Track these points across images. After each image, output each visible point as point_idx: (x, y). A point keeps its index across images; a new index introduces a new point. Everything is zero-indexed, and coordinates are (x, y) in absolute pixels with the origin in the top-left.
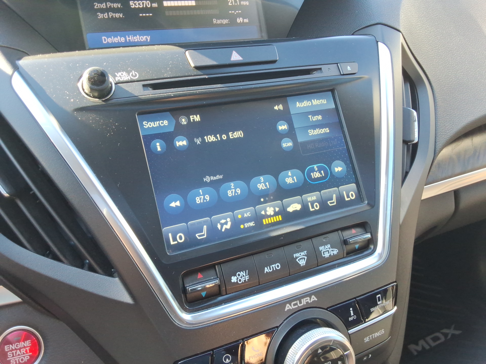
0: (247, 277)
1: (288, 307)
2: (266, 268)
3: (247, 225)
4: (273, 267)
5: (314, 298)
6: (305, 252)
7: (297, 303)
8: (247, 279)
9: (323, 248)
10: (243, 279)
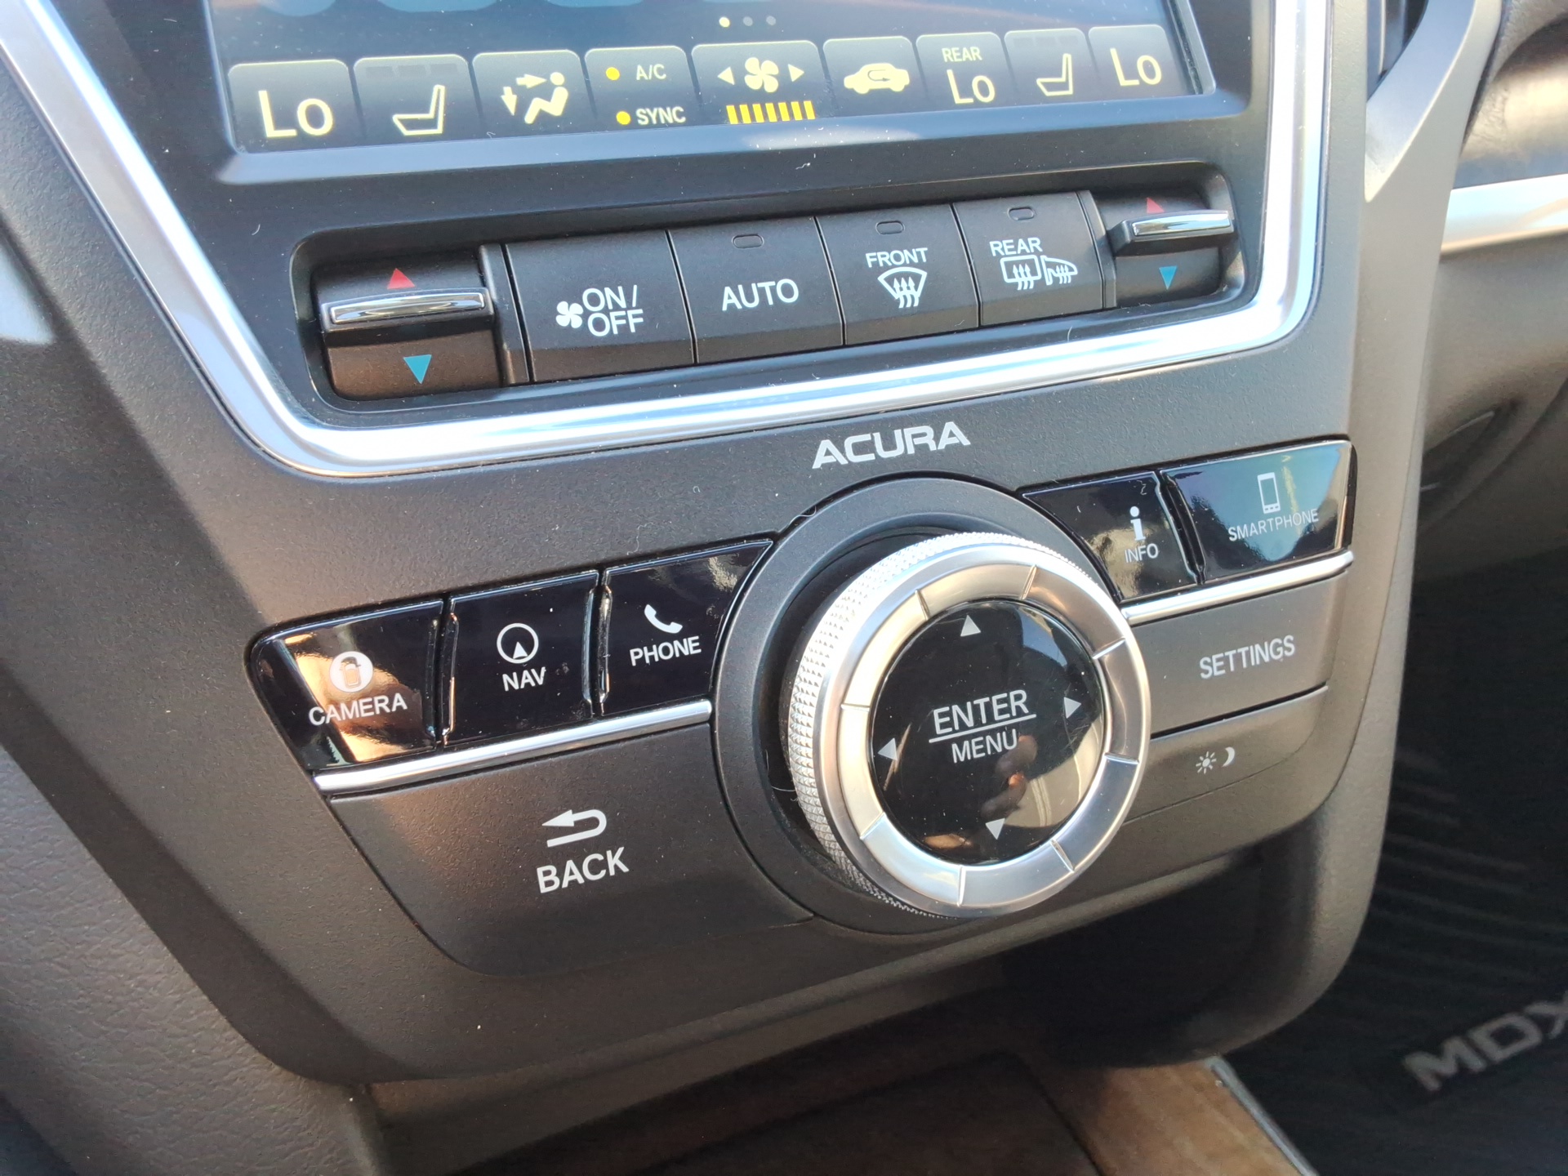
0: (635, 316)
1: (825, 454)
2: (728, 290)
3: (644, 115)
4: (762, 291)
5: (953, 435)
6: (922, 250)
7: (872, 442)
8: (632, 322)
9: (1006, 248)
10: (615, 323)
